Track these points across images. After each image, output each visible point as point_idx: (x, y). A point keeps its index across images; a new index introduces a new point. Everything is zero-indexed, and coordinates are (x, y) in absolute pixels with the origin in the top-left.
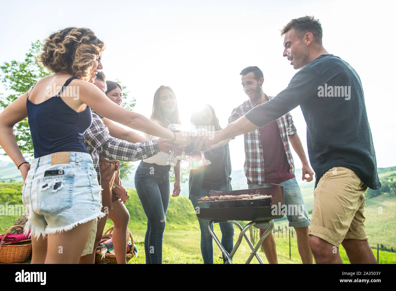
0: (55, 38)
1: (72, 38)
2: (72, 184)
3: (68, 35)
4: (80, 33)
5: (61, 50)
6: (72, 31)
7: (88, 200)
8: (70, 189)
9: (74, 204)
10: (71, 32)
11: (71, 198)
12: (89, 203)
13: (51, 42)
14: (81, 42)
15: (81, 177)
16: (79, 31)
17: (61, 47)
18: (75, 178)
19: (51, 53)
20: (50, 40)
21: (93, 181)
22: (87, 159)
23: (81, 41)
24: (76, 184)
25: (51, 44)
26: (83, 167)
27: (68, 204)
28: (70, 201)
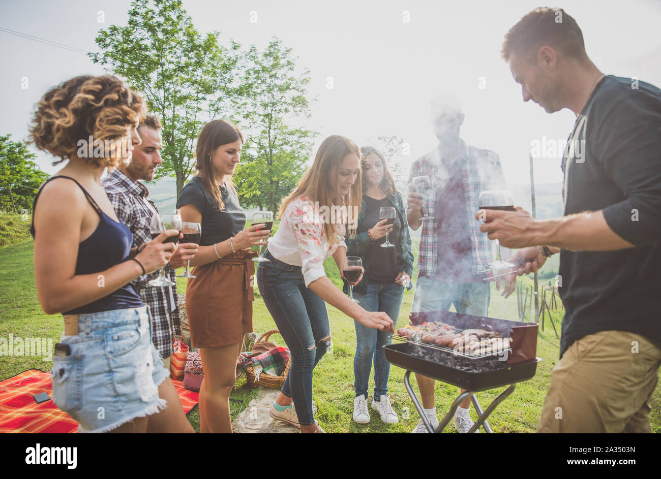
0: (55, 99)
1: (86, 99)
2: (79, 371)
3: (80, 92)
4: (99, 87)
5: (65, 120)
6: (85, 85)
7: (108, 396)
8: (78, 380)
9: (84, 403)
10: (83, 87)
11: (79, 395)
12: (108, 402)
13: (48, 107)
14: (102, 105)
15: (95, 357)
16: (97, 83)
17: (65, 116)
18: (86, 360)
19: (49, 126)
20: (45, 103)
21: (116, 362)
22: (106, 324)
23: (102, 103)
24: (86, 370)
25: (47, 110)
26: (97, 341)
27: (76, 403)
28: (78, 399)
